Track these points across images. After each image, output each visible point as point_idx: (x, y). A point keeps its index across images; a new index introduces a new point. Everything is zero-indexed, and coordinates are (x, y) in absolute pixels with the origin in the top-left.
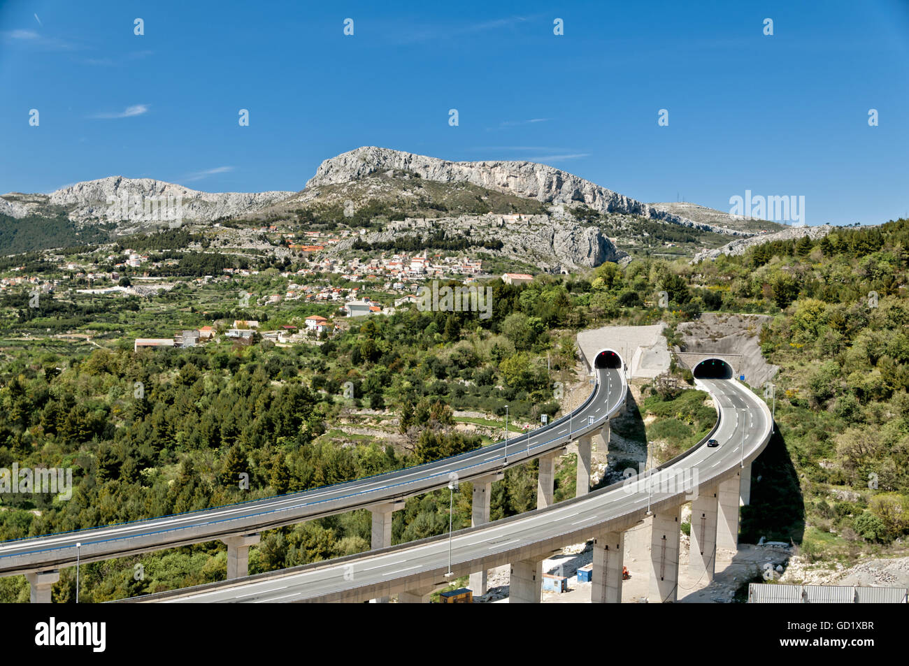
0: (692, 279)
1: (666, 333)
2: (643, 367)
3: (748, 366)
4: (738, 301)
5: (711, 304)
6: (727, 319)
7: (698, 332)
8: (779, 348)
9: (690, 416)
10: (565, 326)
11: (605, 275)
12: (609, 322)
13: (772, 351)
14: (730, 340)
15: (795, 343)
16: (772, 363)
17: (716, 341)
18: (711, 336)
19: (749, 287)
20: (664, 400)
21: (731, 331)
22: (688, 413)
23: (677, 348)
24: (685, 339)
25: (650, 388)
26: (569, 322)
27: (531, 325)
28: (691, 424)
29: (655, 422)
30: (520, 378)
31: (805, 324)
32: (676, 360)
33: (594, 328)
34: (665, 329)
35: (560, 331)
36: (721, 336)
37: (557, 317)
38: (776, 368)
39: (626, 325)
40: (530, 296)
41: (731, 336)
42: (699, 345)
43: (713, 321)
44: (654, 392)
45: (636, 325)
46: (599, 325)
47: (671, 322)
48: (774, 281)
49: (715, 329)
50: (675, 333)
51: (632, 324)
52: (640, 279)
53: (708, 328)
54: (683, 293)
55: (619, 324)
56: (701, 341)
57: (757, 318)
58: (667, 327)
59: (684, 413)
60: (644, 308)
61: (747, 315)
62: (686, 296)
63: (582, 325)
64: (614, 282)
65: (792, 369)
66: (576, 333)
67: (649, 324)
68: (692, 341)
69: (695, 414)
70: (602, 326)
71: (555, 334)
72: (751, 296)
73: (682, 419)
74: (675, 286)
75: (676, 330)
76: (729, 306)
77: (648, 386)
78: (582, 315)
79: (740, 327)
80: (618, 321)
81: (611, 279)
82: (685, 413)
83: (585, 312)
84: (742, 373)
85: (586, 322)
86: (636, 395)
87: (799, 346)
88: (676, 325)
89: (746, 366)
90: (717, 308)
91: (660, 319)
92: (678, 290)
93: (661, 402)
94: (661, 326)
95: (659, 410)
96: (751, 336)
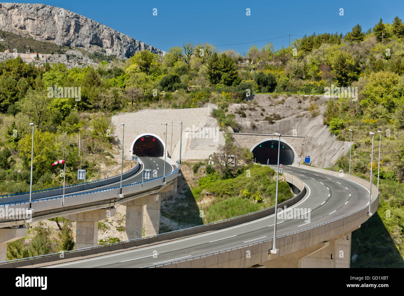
0: (239, 65)
1: (215, 114)
2: (192, 148)
3: (314, 147)
4: (295, 82)
5: (265, 85)
6: (283, 101)
7: (253, 113)
8: (350, 124)
9: (258, 192)
10: (97, 108)
11: (140, 60)
12: (148, 106)
13: (343, 127)
14: (289, 121)
15: (366, 118)
16: (344, 140)
17: (273, 123)
18: (267, 119)
19: (305, 68)
20: (224, 178)
21: (290, 112)
22: (256, 189)
23: (230, 129)
24: (238, 120)
25: (204, 167)
26: (101, 104)
27: (57, 106)
28: (260, 201)
29: (213, 203)
30: (44, 158)
31: (378, 98)
32: (230, 139)
33: (132, 111)
34: (214, 110)
35: (91, 115)
36: (278, 118)
37: (87, 98)
38: (349, 145)
39: (168, 107)
40: (55, 77)
41: (290, 118)
42: (254, 127)
43: (268, 103)
44: (210, 170)
45: (179, 107)
46: (136, 108)
47: (221, 103)
48: (333, 60)
49: (270, 111)
50: (226, 114)
51: (175, 107)
52: (180, 64)
53: (263, 110)
54: (232, 75)
55: (160, 106)
56: (256, 123)
57: (318, 98)
58: (216, 108)
59: (250, 191)
60: (188, 92)
61: (306, 96)
62: (235, 78)
63: (117, 107)
64: (151, 69)
65: (368, 144)
66: (110, 116)
67: (195, 107)
68: (246, 123)
69: (264, 190)
70: (140, 109)
71: (85, 117)
72: (308, 77)
73: (248, 196)
74: (223, 66)
75: (227, 111)
76: (284, 87)
77: (201, 164)
78: (116, 96)
79: (300, 108)
80: (159, 104)
81: (147, 66)
82: (252, 190)
83: (121, 94)
84: (307, 154)
85: (121, 105)
86: (188, 174)
87: (372, 122)
88: (227, 106)
89: (310, 148)
90: (271, 90)
91: (208, 101)
92: (227, 71)
93: (219, 181)
94: (209, 108)
95: (218, 189)
96: (314, 116)
